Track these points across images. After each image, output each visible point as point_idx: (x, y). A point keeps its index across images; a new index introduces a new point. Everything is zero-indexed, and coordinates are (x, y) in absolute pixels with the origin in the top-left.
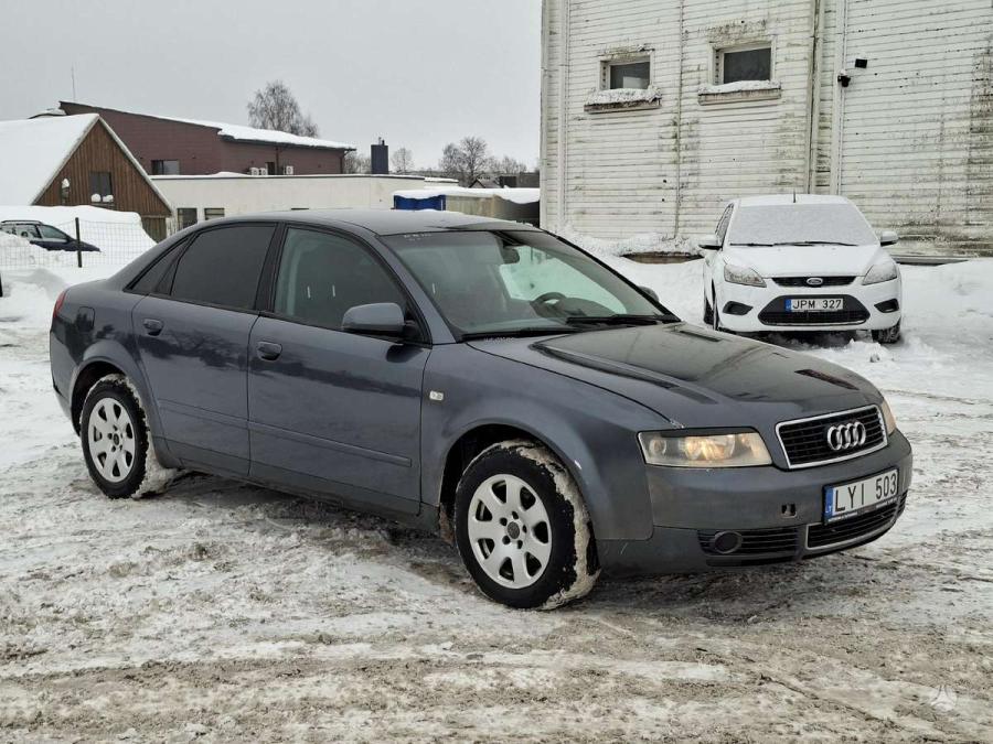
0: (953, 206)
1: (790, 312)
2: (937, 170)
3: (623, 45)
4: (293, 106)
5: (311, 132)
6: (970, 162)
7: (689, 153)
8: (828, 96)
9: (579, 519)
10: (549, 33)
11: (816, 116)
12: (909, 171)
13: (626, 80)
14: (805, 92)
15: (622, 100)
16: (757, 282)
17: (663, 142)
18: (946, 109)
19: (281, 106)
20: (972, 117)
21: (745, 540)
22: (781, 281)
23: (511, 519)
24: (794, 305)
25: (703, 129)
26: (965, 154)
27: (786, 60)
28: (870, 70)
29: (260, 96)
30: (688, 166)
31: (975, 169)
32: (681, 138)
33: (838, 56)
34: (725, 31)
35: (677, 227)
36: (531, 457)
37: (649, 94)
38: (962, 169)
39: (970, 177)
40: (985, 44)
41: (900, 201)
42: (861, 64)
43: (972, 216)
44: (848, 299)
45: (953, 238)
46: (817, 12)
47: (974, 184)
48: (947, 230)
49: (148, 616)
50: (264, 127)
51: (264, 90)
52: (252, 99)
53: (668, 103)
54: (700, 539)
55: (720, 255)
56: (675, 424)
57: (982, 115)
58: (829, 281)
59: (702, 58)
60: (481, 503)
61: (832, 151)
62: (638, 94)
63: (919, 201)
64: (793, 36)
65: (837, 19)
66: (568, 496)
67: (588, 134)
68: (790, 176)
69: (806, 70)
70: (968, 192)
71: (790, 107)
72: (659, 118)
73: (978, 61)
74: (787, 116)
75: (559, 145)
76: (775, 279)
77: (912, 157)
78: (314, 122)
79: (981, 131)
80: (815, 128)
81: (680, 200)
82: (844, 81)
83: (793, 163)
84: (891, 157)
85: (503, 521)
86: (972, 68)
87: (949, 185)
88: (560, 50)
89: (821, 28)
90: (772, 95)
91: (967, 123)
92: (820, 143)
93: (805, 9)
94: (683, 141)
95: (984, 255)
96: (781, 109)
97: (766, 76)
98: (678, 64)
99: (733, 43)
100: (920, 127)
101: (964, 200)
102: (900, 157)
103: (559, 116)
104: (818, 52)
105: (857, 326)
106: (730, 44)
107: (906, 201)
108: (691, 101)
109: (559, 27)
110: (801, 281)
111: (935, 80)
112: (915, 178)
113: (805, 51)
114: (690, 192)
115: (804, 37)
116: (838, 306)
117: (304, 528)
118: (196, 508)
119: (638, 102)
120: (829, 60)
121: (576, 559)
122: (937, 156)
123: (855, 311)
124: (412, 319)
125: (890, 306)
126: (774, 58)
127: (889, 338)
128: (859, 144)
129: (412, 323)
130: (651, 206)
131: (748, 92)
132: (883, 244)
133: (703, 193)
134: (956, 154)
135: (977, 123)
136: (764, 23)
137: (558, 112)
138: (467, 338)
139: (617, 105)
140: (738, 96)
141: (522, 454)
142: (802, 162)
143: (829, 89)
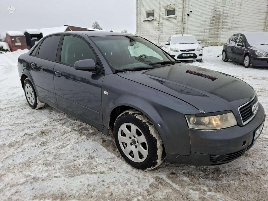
0: (206, 37)
1: (183, 57)
2: (204, 30)
3: (150, 10)
4: (99, 25)
5: (102, 29)
6: (210, 29)
7: (161, 29)
8: (185, 18)
9: (159, 144)
10: (137, 8)
11: (183, 21)
12: (199, 31)
13: (150, 16)
14: (181, 17)
15: (150, 19)
16: (177, 51)
17: (157, 27)
18: (206, 19)
19: (97, 25)
20: (211, 21)
21: (227, 156)
22: (181, 51)
23: (133, 138)
24: (184, 55)
25: (164, 24)
26: (209, 28)
27: (178, 11)
28: (193, 13)
29: (94, 24)
30: (161, 31)
31: (211, 30)
32: (160, 26)
33: (187, 11)
34: (167, 6)
35: (159, 42)
36: (140, 119)
37: (154, 18)
38: (208, 30)
39: (210, 32)
40: (213, 7)
41: (197, 36)
42: (191, 12)
43: (210, 39)
44: (194, 54)
45: (206, 43)
46: (184, 2)
47: (210, 33)
48: (205, 41)
49: (5, 174)
50: (95, 28)
51: (94, 23)
52: (93, 24)
53: (157, 20)
54: (210, 157)
55: (169, 46)
56: (201, 111)
57: (213, 20)
58: (190, 50)
59: (163, 11)
60: (122, 131)
61: (186, 28)
62: (152, 18)
63: (201, 36)
64: (179, 7)
65: (187, 4)
66: (155, 135)
67: (144, 26)
68: (178, 32)
69: (181, 13)
70: (209, 34)
71: (178, 20)
72: (156, 23)
73: (212, 10)
74: (178, 21)
75: (139, 28)
76: (180, 50)
77: (200, 28)
78: (102, 28)
79: (212, 23)
80: (183, 23)
81: (159, 37)
82: (188, 15)
83: (179, 30)
84: (196, 29)
85: (130, 138)
86: (211, 12)
87: (206, 33)
88: (139, 11)
89: (184, 5)
90: (175, 18)
91: (210, 22)
92: (184, 26)
93: (182, 2)
94: (160, 27)
95: (211, 45)
96: (177, 20)
97: (174, 14)
98: (159, 13)
99: (169, 8)
100: (201, 23)
101: (208, 36)
102: (197, 28)
103: (139, 23)
104: (184, 9)
105: (195, 59)
106: (168, 9)
107: (198, 36)
108: (161, 19)
109: (139, 7)
110: (185, 51)
111: (204, 14)
112: (200, 32)
113: (181, 9)
114: (161, 36)
115: (181, 7)
116: (192, 55)
117: (76, 121)
118: (51, 112)
119: (152, 20)
120: (186, 11)
121: (158, 158)
122: (204, 28)
123: (195, 56)
124: (99, 65)
125: (201, 55)
126: (176, 11)
127: (200, 61)
128: (190, 26)
129: (98, 66)
130: (154, 38)
131: (171, 17)
132: (199, 43)
133: (163, 36)
134: (207, 28)
135: (211, 22)
136: (174, 5)
137: (139, 22)
138: (117, 72)
139: (149, 20)
140: (170, 18)
141: (137, 117)
142: (180, 30)
143: (185, 16)
